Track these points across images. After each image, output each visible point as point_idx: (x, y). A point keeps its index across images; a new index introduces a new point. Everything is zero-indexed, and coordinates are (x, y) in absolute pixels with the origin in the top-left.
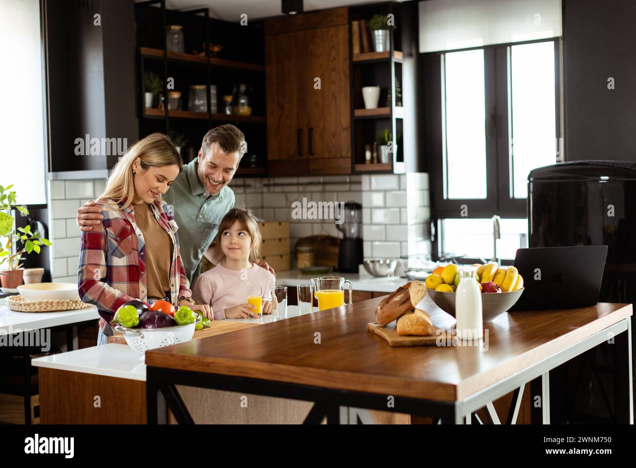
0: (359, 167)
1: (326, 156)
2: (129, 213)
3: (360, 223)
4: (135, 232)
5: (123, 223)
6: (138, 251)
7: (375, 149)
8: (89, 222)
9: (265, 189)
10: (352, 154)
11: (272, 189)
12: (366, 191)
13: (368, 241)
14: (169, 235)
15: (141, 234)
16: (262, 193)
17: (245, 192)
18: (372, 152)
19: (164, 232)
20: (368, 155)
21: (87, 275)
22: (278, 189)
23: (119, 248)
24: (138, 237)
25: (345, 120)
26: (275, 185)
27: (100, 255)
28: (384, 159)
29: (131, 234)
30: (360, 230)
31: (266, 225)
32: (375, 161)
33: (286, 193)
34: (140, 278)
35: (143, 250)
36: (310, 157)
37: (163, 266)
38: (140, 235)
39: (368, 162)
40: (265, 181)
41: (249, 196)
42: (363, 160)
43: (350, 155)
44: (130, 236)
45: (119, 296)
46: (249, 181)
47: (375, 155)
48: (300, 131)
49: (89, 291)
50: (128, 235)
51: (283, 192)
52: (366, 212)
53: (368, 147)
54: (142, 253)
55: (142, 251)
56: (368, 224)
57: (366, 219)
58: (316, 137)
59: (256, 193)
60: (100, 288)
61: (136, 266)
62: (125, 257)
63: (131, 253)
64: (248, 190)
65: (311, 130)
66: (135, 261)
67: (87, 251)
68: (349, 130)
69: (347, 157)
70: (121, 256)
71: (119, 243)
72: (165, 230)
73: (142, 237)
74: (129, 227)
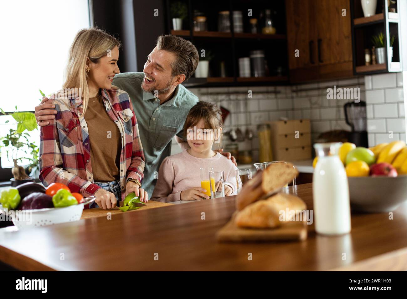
0: (360, 69)
1: (333, 62)
2: (78, 107)
3: (365, 119)
4: (80, 124)
5: (71, 115)
6: (82, 141)
7: (373, 53)
8: (45, 117)
9: (294, 95)
10: (353, 58)
11: (299, 94)
12: (369, 90)
13: (372, 133)
14: (116, 125)
15: (86, 125)
16: (292, 98)
17: (276, 98)
18: (371, 55)
19: (112, 122)
20: (367, 58)
21: (44, 163)
22: (304, 94)
23: (68, 138)
24: (82, 128)
25: (346, 29)
26: (301, 90)
27: (53, 145)
28: (381, 60)
29: (76, 126)
30: (365, 125)
31: (288, 123)
32: (374, 63)
33: (311, 96)
34: (86, 165)
35: (88, 140)
36: (321, 64)
37: (109, 154)
38: (84, 127)
39: (367, 64)
40: (294, 88)
41: (280, 101)
42: (363, 62)
43: (351, 59)
44: (76, 128)
45: (71, 181)
46: (279, 88)
47: (374, 57)
48: (311, 43)
49: (47, 177)
50: (75, 127)
51: (307, 96)
52: (369, 108)
53: (367, 51)
54: (86, 144)
55: (86, 141)
56: (371, 119)
57: (370, 114)
58: (325, 46)
59: (287, 98)
60: (55, 174)
61: (82, 154)
62: (74, 146)
63: (77, 143)
64: (279, 96)
65: (320, 41)
66: (81, 150)
67: (43, 141)
68: (350, 38)
69: (349, 61)
70: (70, 145)
71: (68, 133)
72: (113, 121)
73: (86, 129)
74: (75, 119)
